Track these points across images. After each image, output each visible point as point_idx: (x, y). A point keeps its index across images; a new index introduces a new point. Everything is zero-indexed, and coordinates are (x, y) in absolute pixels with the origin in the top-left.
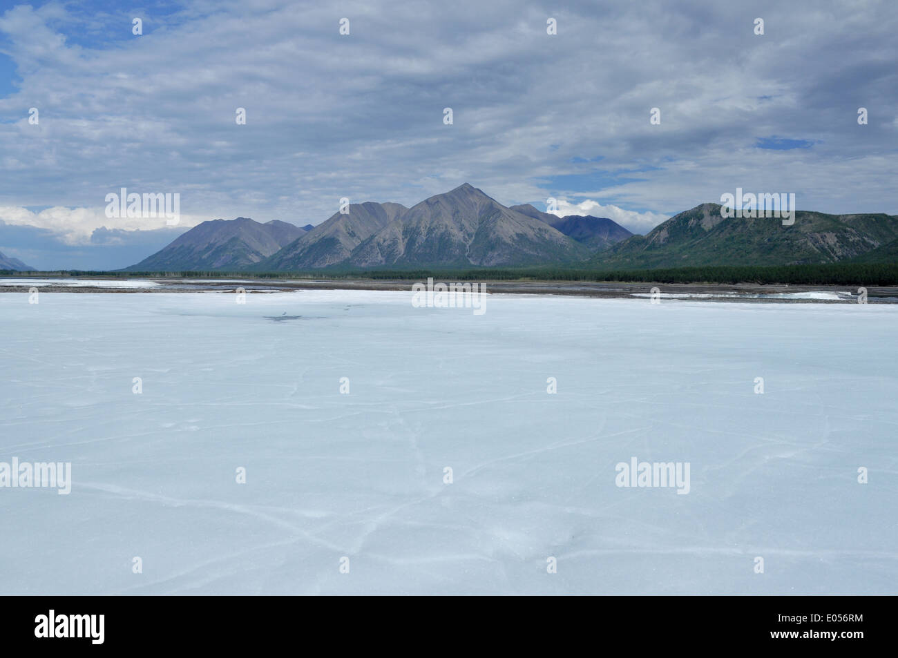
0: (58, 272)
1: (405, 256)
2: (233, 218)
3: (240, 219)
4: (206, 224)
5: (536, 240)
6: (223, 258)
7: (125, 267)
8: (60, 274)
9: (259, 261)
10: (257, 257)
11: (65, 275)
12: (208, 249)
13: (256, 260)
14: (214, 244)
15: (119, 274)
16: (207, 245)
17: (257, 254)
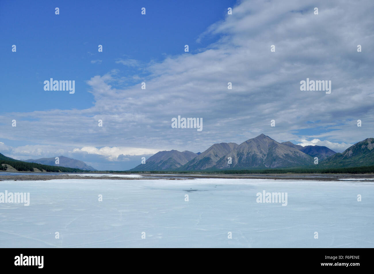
0: (105, 171)
1: (238, 164)
2: (170, 150)
3: (173, 151)
4: (160, 152)
5: (293, 156)
6: (166, 166)
7: (129, 169)
8: (106, 172)
9: (179, 167)
10: (179, 165)
11: (108, 172)
12: (160, 162)
13: (179, 166)
14: (163, 160)
15: (127, 172)
16: (160, 161)
17: (179, 164)
